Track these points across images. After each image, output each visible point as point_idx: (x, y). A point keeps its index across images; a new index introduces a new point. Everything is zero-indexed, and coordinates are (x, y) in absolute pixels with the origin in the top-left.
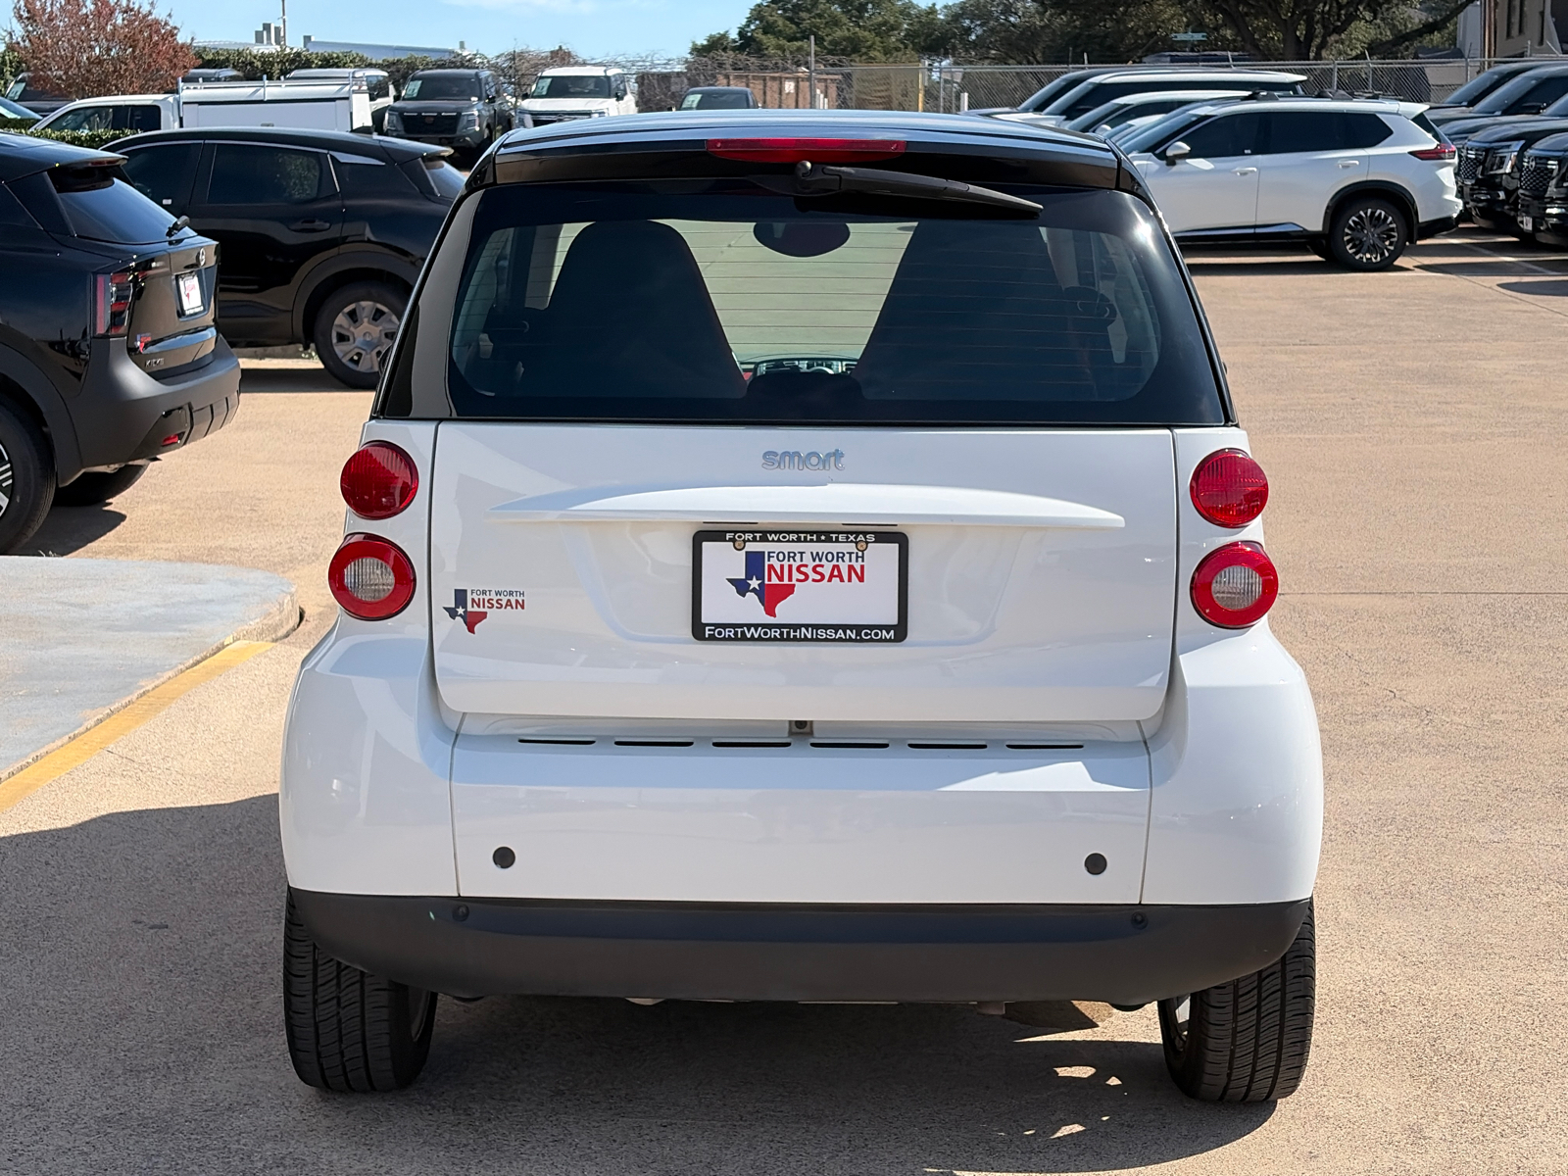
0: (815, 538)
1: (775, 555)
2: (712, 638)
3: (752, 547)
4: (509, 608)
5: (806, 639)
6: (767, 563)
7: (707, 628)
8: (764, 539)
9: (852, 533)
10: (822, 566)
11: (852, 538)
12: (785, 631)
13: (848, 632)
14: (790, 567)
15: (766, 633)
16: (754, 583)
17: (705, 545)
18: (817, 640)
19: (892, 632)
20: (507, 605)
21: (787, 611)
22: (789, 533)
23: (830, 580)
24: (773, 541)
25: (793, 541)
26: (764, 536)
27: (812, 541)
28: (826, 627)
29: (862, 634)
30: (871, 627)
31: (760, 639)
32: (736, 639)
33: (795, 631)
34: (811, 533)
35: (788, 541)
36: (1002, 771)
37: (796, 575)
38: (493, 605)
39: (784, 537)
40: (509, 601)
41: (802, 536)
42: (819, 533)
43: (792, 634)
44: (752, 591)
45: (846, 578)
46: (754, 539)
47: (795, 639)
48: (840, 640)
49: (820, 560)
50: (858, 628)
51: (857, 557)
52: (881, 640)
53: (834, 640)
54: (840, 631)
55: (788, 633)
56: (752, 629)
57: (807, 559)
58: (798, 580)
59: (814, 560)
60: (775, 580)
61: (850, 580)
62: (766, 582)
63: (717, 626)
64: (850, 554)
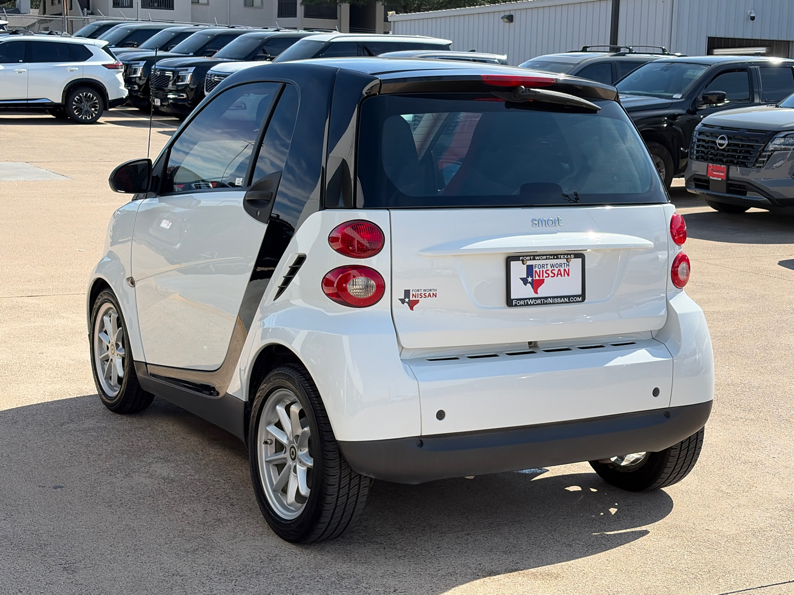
0: (552, 257)
1: (537, 266)
2: (516, 305)
3: (529, 263)
4: (429, 297)
5: (550, 303)
6: (534, 270)
7: (514, 301)
8: (534, 259)
9: (566, 254)
10: (554, 270)
11: (566, 257)
12: (542, 300)
13: (565, 299)
14: (543, 271)
15: (535, 302)
16: (530, 279)
17: (512, 263)
18: (555, 303)
19: (581, 298)
20: (428, 296)
21: (543, 291)
22: (543, 255)
23: (557, 276)
24: (537, 260)
25: (545, 259)
26: (534, 257)
27: (551, 259)
28: (557, 297)
29: (569, 299)
30: (573, 296)
31: (534, 304)
32: (525, 305)
33: (546, 300)
34: (551, 255)
35: (543, 259)
36: (622, 356)
37: (545, 275)
38: (422, 296)
39: (541, 258)
40: (430, 294)
41: (548, 256)
42: (554, 255)
43: (545, 301)
44: (529, 283)
45: (563, 275)
46: (530, 259)
47: (546, 304)
48: (563, 303)
49: (554, 267)
50: (569, 297)
51: (567, 265)
52: (577, 302)
53: (560, 303)
54: (562, 299)
55: (544, 301)
56: (531, 300)
57: (549, 266)
58: (546, 277)
59: (551, 267)
60: (537, 278)
61: (564, 276)
62: (534, 279)
63: (518, 300)
64: (564, 264)
